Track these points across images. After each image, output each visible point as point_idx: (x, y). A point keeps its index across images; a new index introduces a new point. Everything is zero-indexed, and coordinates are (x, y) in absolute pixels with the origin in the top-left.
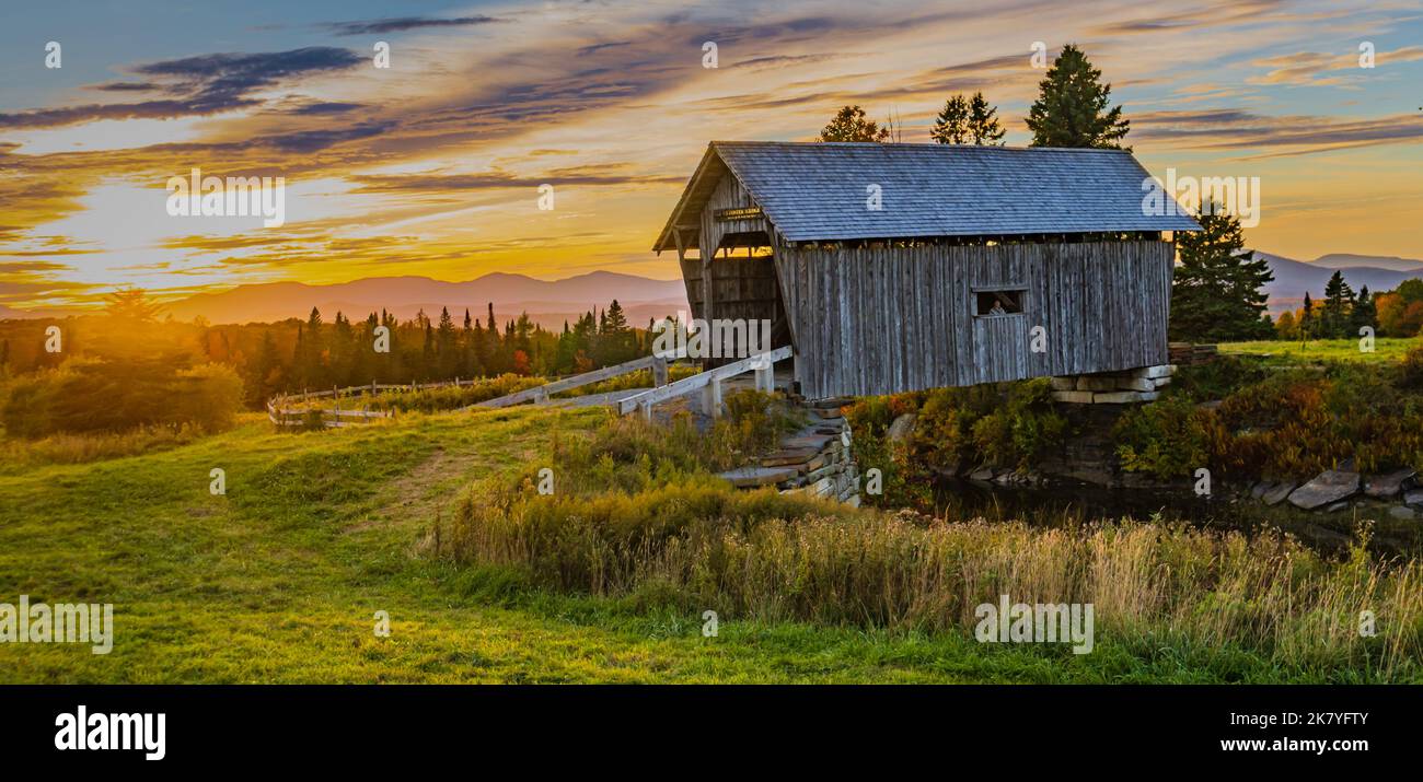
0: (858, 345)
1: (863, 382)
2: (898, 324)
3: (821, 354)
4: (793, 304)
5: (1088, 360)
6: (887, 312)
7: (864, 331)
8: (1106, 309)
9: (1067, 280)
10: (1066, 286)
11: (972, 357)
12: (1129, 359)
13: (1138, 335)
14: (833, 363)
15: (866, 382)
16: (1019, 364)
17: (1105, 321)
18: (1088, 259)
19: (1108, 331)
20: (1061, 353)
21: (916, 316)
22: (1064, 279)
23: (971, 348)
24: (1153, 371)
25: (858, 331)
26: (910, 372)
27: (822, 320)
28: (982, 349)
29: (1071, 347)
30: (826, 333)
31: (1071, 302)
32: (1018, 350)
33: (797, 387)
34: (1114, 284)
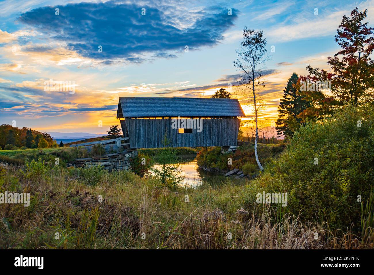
0: (145, 138)
1: (146, 145)
2: (156, 134)
3: (135, 139)
4: (129, 129)
5: (212, 144)
6: (153, 131)
7: (147, 135)
8: (218, 133)
9: (206, 126)
10: (206, 128)
11: (177, 142)
12: (225, 144)
13: (228, 139)
14: (138, 141)
15: (147, 145)
16: (191, 143)
17: (218, 136)
18: (213, 122)
19: (218, 138)
20: (203, 142)
21: (161, 133)
22: (205, 126)
23: (177, 139)
24: (232, 147)
25: (145, 135)
26: (159, 144)
27: (136, 133)
28: (180, 140)
29: (206, 141)
30: (137, 135)
31: (207, 131)
32: (190, 141)
33: (129, 145)
34: (221, 128)
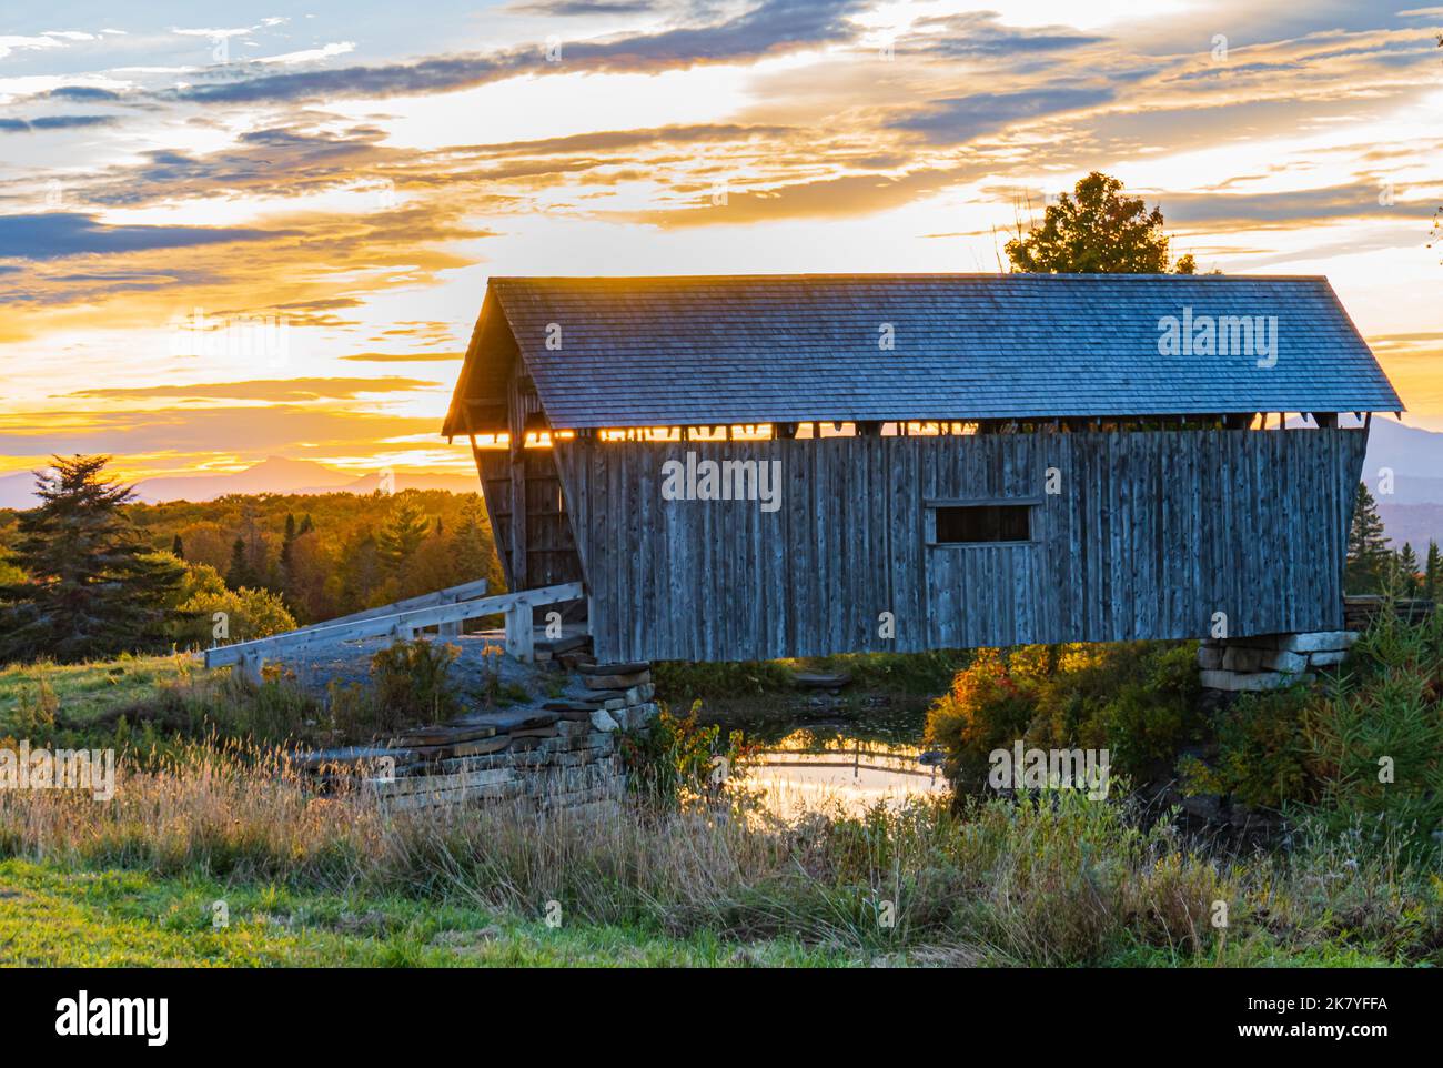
0: (700, 584)
1: (709, 638)
2: (779, 554)
3: (632, 594)
4: (583, 519)
5: (1165, 620)
6: (757, 536)
7: (714, 563)
8: (1207, 539)
9: (1125, 489)
10: (1122, 500)
11: (923, 609)
12: (1255, 620)
13: (1276, 583)
14: (652, 610)
15: (715, 638)
16: (1019, 621)
17: (1206, 558)
18: (1171, 458)
19: (1210, 576)
20: (1107, 607)
21: (813, 543)
22: (1118, 486)
23: (922, 594)
24: (1305, 641)
25: (702, 563)
26: (800, 626)
27: (634, 546)
28: (945, 596)
29: (1129, 598)
30: (641, 563)
31: (1133, 525)
32: (1018, 599)
33: (588, 643)
34: (1226, 498)
